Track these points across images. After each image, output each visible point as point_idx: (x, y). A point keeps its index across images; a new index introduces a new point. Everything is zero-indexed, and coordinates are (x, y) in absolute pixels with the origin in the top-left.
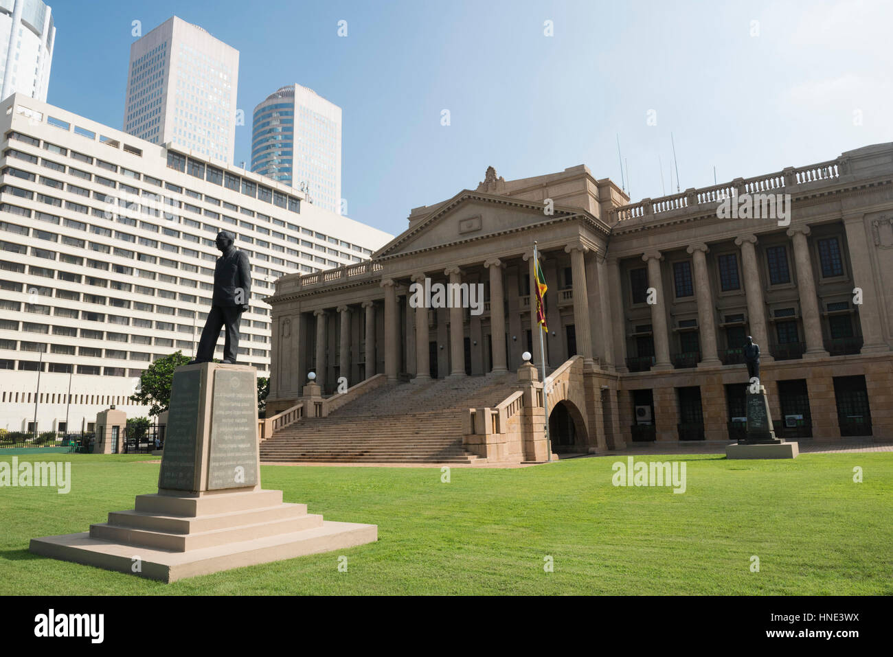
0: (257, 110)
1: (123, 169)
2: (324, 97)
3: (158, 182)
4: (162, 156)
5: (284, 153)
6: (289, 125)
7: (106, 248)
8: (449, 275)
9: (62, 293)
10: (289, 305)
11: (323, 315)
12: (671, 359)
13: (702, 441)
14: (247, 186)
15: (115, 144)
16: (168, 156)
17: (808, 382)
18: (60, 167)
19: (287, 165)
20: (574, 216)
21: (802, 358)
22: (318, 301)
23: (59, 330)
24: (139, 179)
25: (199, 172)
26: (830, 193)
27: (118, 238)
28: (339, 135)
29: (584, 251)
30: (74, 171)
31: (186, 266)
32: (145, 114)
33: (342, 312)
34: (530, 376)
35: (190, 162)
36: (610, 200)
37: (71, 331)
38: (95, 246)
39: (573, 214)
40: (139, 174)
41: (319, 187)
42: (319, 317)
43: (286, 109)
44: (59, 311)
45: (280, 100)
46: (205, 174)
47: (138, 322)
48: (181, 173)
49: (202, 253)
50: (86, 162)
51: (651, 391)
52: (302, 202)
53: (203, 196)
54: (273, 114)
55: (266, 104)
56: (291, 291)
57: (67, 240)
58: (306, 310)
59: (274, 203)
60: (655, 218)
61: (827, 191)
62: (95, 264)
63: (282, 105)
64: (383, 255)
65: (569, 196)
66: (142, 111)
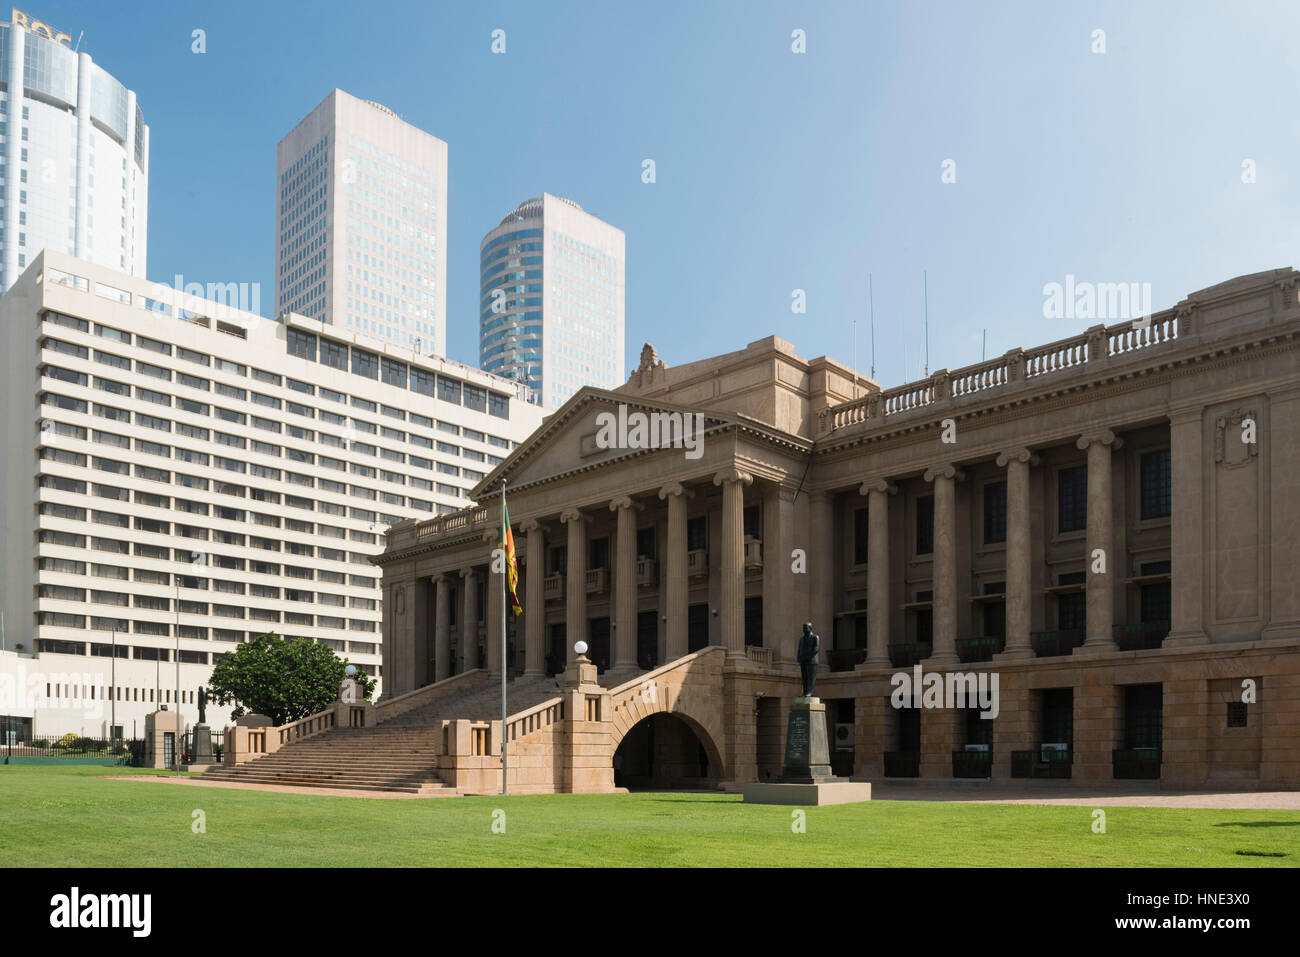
0: (485, 244)
1: (220, 361)
2: (594, 214)
3: (276, 378)
4: (278, 337)
5: (528, 316)
6: (536, 267)
7: (203, 482)
8: (567, 523)
9: (143, 549)
10: (402, 566)
11: (444, 582)
12: (890, 654)
13: (915, 779)
14: (419, 378)
15: (204, 322)
16: (288, 336)
17: (1077, 693)
18: (123, 362)
19: (534, 336)
20: (725, 425)
21: (1071, 654)
22: (436, 561)
23: (143, 601)
24: (245, 375)
25: (339, 359)
26: (1150, 371)
27: (220, 467)
28: (621, 278)
29: (744, 482)
30: (143, 367)
31: (327, 507)
32: (304, 261)
33: (467, 578)
34: (578, 676)
35: (324, 344)
36: (825, 393)
37: (162, 603)
38: (187, 480)
39: (724, 422)
40: (245, 367)
41: (588, 369)
42: (439, 584)
43: (530, 240)
44: (142, 574)
45: (521, 225)
46: (350, 362)
47: (258, 589)
48: (310, 363)
49: (351, 485)
50: (162, 352)
51: (852, 701)
52: (511, 400)
53: (349, 397)
54: (510, 250)
55: (499, 234)
56: (404, 545)
57: (144, 471)
58: (422, 574)
59: (465, 404)
60: (885, 422)
61: (1145, 368)
62: (188, 506)
63: (523, 234)
64: (485, 492)
65: (751, 391)
66: (299, 257)
